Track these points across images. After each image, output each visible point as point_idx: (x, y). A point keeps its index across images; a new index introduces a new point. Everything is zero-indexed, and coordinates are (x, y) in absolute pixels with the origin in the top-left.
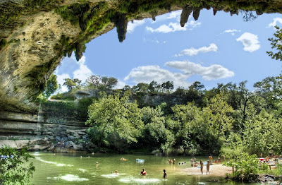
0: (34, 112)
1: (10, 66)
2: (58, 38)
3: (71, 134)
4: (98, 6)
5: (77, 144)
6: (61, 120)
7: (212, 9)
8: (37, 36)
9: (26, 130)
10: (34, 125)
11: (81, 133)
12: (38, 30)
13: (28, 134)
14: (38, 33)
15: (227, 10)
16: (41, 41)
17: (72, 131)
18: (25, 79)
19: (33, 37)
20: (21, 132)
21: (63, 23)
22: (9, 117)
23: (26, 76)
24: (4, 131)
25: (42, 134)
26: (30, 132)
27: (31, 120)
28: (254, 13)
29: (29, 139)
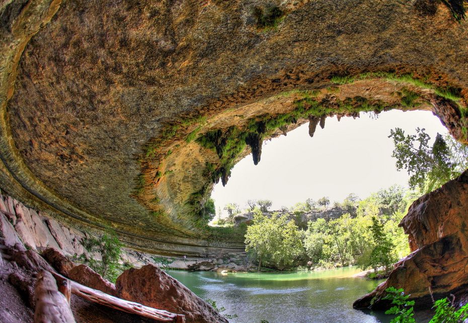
0: (198, 237)
1: (171, 195)
2: (204, 165)
3: (233, 256)
4: (229, 131)
5: (238, 265)
6: (224, 244)
7: (335, 116)
8: (187, 166)
9: (194, 253)
10: (200, 248)
11: (242, 255)
12: (186, 160)
13: (196, 257)
14: (186, 163)
15: (349, 115)
16: (190, 170)
17: (233, 254)
18: (186, 207)
19: (183, 167)
20: (190, 255)
21: (205, 151)
22: (178, 241)
23: (186, 204)
24: (176, 253)
25: (207, 257)
26: (197, 255)
27: (196, 244)
28: (373, 113)
29: (196, 261)
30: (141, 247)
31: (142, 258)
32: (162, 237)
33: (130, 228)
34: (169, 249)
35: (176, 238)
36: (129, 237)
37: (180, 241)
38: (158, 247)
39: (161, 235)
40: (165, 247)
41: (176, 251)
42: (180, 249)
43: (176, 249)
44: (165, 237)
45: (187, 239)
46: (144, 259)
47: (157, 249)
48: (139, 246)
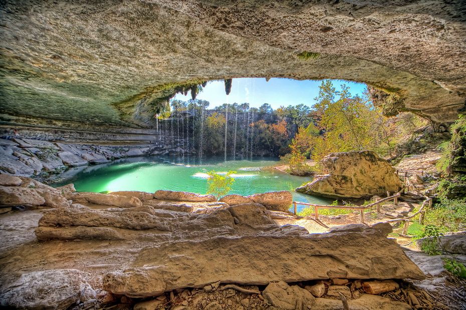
0: (150, 128)
9: (146, 141)
10: (151, 136)
20: (142, 142)
26: (148, 142)
29: (149, 147)
30: (92, 140)
31: (99, 152)
32: (117, 130)
33: (80, 124)
34: (123, 139)
35: (130, 129)
36: (77, 132)
37: (135, 132)
38: (112, 139)
39: (115, 128)
40: (118, 137)
41: (129, 140)
42: (133, 138)
43: (129, 138)
44: (119, 130)
45: (140, 130)
46: (101, 152)
47: (111, 140)
48: (89, 140)
